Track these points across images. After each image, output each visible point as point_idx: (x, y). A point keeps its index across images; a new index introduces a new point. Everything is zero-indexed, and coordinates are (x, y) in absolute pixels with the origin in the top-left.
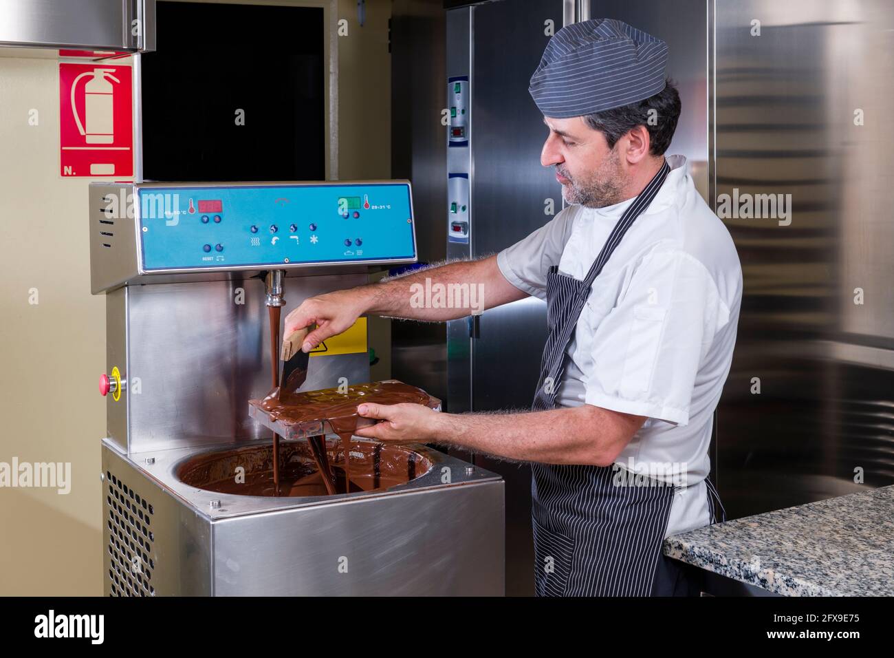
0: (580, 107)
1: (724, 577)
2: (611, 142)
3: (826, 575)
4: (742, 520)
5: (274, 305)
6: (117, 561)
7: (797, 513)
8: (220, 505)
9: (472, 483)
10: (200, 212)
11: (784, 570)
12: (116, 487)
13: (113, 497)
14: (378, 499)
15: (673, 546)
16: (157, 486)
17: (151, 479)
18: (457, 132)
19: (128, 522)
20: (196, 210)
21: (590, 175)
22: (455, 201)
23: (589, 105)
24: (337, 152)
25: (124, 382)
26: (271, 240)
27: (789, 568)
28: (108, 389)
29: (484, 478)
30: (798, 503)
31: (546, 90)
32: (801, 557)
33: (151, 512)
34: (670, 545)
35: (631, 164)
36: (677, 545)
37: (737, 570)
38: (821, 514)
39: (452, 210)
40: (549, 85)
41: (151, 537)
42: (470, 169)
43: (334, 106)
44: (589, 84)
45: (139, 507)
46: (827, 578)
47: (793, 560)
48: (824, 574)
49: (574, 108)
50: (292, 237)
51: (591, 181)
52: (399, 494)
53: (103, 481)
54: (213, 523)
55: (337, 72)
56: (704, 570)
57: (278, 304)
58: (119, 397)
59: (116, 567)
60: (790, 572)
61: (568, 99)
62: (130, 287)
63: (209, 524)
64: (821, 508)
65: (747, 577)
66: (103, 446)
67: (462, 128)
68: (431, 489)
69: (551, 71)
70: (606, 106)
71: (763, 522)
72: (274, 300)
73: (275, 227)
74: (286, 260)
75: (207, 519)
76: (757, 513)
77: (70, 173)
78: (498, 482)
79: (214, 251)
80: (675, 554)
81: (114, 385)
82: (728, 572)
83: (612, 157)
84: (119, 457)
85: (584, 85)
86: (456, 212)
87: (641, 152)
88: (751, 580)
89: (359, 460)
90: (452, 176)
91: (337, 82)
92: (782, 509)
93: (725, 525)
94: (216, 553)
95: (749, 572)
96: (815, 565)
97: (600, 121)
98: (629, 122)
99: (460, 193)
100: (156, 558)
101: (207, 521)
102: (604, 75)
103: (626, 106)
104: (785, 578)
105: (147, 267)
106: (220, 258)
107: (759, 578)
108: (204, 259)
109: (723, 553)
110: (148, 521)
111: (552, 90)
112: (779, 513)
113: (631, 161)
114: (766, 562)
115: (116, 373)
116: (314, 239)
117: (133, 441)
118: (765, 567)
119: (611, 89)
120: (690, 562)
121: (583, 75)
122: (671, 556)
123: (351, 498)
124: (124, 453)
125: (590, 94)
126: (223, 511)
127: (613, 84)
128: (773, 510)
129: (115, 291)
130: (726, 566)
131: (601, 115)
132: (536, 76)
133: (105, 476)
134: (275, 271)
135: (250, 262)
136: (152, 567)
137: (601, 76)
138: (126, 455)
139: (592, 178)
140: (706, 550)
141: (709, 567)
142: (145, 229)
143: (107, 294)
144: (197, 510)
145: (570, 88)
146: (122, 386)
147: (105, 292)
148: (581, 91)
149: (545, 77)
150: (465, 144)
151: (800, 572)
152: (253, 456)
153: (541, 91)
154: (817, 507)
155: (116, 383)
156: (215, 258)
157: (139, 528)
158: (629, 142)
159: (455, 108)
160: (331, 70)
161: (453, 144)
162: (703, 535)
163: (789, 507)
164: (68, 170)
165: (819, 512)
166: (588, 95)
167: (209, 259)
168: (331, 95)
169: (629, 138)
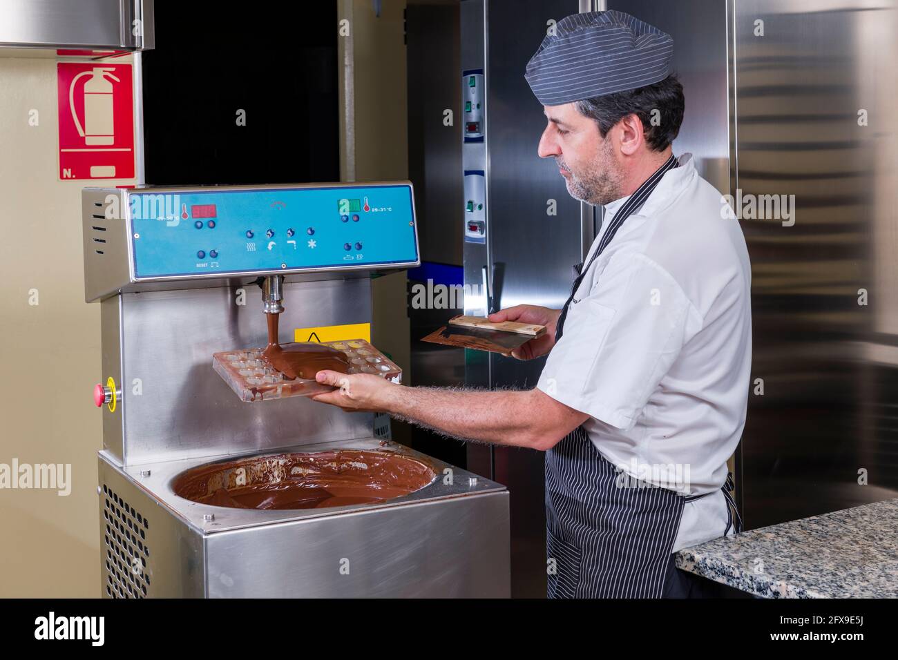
0: (571, 93)
1: (737, 590)
2: (604, 131)
3: (841, 587)
4: (759, 531)
5: (272, 312)
6: (114, 577)
7: (817, 523)
8: (213, 518)
9: (475, 494)
10: (193, 217)
11: (798, 582)
12: (112, 501)
13: (109, 510)
14: (377, 511)
15: (685, 558)
16: (152, 500)
17: (146, 492)
18: (472, 127)
19: (124, 537)
20: (189, 216)
21: (587, 166)
22: (472, 199)
23: (580, 91)
24: (354, 148)
25: (119, 392)
26: (267, 246)
27: (803, 580)
28: (103, 400)
29: (488, 488)
30: (819, 512)
31: (541, 77)
32: (815, 569)
33: (146, 526)
34: (682, 557)
35: (626, 155)
36: (688, 557)
37: (750, 582)
38: (842, 524)
39: (468, 208)
40: (544, 71)
41: (147, 552)
42: (486, 166)
43: (350, 101)
44: (579, 70)
45: (135, 521)
46: (842, 590)
47: (808, 572)
48: (838, 586)
49: (565, 94)
50: (289, 242)
51: (587, 172)
52: (398, 506)
53: (100, 495)
54: (206, 537)
55: (353, 65)
56: (716, 582)
57: (276, 311)
58: (114, 408)
59: (113, 583)
60: (804, 584)
61: (560, 84)
62: (124, 295)
63: (201, 539)
64: (842, 518)
65: (759, 590)
66: (99, 459)
67: (477, 123)
68: (432, 501)
69: (545, 57)
70: (597, 92)
71: (780, 533)
72: (272, 307)
73: (271, 232)
74: (284, 266)
75: (199, 533)
76: (775, 523)
77: (69, 176)
78: (502, 493)
79: (208, 257)
80: (688, 567)
81: (109, 396)
82: (740, 585)
83: (605, 147)
84: (114, 469)
85: (575, 70)
86: (472, 211)
87: (635, 143)
88: (763, 593)
89: (362, 470)
90: (468, 173)
91: (352, 75)
92: (802, 518)
93: (741, 535)
94: (209, 568)
95: (762, 585)
96: (830, 577)
97: (590, 108)
98: (620, 110)
99: (476, 192)
100: (152, 573)
101: (200, 535)
102: (596, 61)
103: (618, 93)
104: (798, 590)
105: (139, 274)
106: (215, 265)
107: (771, 591)
108: (198, 265)
109: (736, 564)
110: (143, 536)
111: (546, 76)
112: (798, 523)
113: (625, 153)
114: (780, 574)
115: (111, 383)
116: (312, 244)
117: (129, 453)
118: (778, 579)
119: (602, 75)
120: (703, 574)
121: (573, 60)
122: (683, 569)
123: (349, 511)
124: (120, 465)
125: (582, 80)
126: (216, 524)
127: (604, 70)
128: (792, 521)
129: (109, 299)
130: (738, 578)
131: (593, 101)
132: (532, 63)
133: (101, 489)
134: (272, 277)
135: (246, 267)
136: (148, 582)
137: (592, 62)
138: (121, 468)
139: (588, 169)
140: (717, 562)
141: (721, 580)
142: (137, 236)
143: (102, 302)
144: (189, 523)
145: (562, 73)
146: (117, 397)
147: (99, 300)
148: (571, 77)
149: (540, 64)
150: (480, 140)
151: (814, 584)
152: (252, 467)
153: (536, 78)
154: (838, 517)
155: (111, 393)
156: (209, 265)
157: (135, 542)
158: (623, 132)
159: (470, 102)
160: (346, 63)
161: (469, 140)
162: (716, 547)
163: (809, 517)
164: (67, 173)
165: (840, 521)
166: (579, 80)
167: (203, 265)
168: (347, 89)
169: (623, 128)
